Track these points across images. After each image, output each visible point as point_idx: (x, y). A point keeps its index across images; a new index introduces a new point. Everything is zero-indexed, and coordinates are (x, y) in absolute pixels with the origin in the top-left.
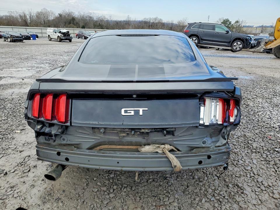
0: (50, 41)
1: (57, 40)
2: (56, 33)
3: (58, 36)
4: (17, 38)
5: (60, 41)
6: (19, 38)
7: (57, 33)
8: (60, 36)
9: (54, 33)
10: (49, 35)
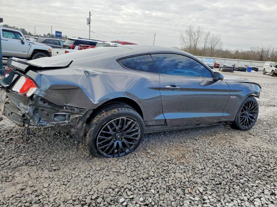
0: (263, 74)
1: (270, 74)
2: (271, 66)
3: (273, 70)
4: (228, 69)
5: (272, 76)
6: (230, 69)
7: (273, 67)
8: (274, 70)
9: (270, 67)
10: (264, 69)
